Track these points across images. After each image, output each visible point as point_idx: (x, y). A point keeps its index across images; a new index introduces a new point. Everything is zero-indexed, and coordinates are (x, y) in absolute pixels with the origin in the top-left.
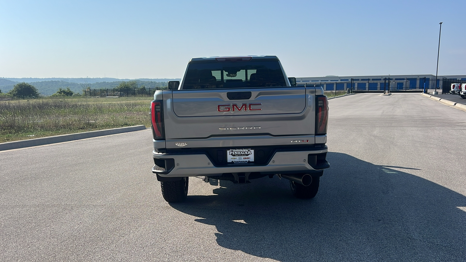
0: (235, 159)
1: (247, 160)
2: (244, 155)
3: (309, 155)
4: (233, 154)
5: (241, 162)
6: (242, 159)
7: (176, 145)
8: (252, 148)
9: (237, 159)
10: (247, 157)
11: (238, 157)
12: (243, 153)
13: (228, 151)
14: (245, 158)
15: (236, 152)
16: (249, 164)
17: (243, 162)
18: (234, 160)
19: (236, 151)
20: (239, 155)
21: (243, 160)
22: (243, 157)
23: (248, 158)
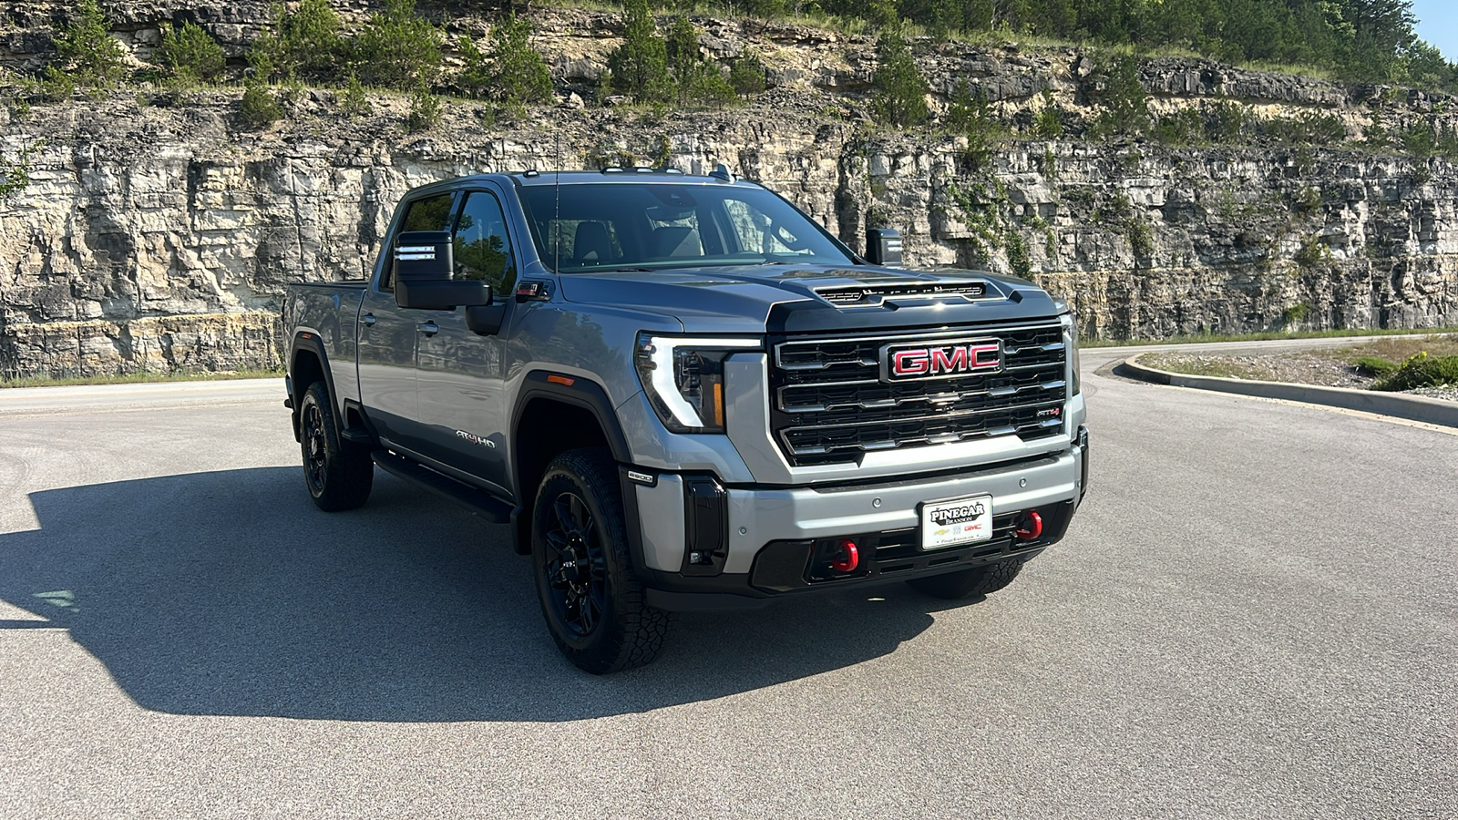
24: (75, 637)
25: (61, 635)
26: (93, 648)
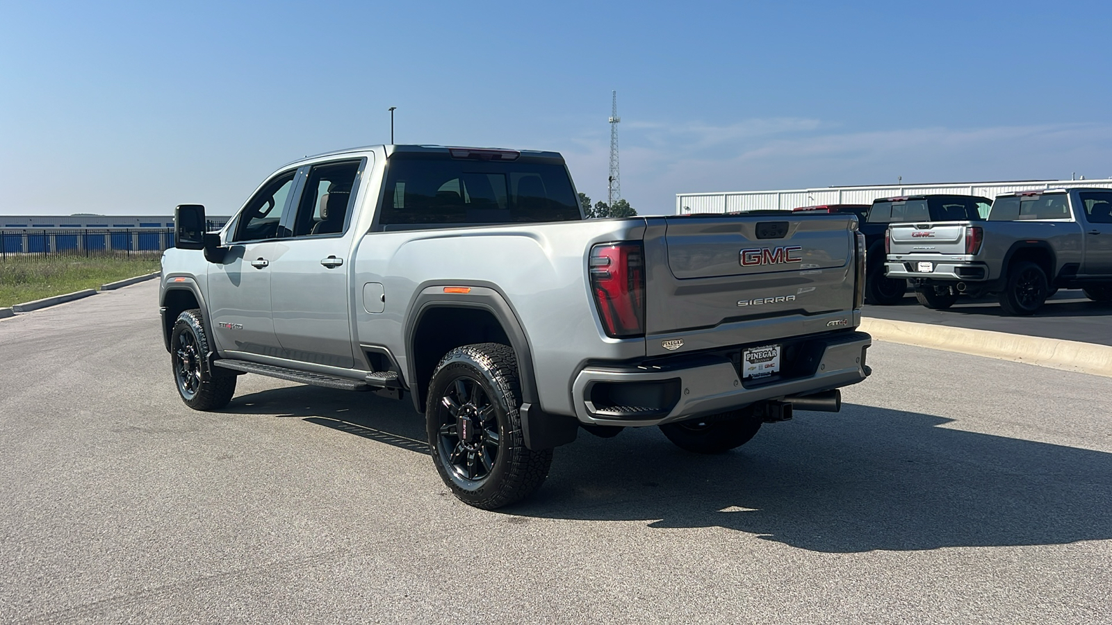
0: (753, 368)
1: (770, 370)
2: (766, 359)
4: (752, 358)
5: (762, 374)
6: (765, 367)
7: (664, 346)
8: (778, 342)
9: (757, 369)
10: (770, 363)
11: (757, 365)
12: (765, 354)
14: (768, 366)
15: (756, 354)
16: (773, 377)
17: (766, 374)
18: (752, 372)
19: (756, 351)
20: (760, 360)
21: (765, 370)
22: (764, 364)
23: (771, 365)
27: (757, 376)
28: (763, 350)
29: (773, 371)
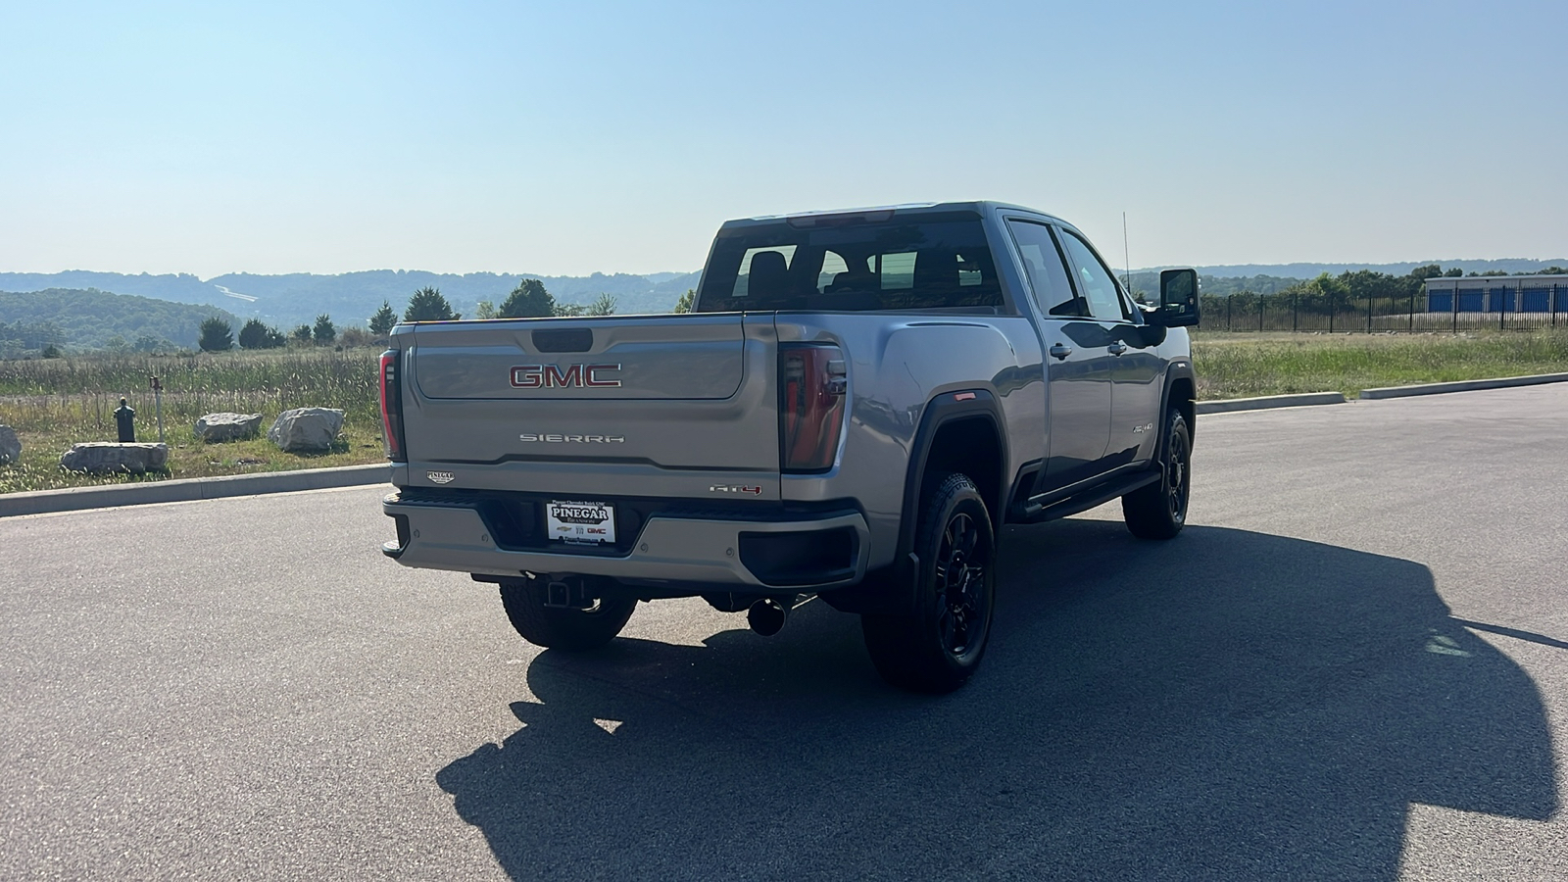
0: (566, 529)
1: (598, 537)
2: (588, 521)
3: (743, 536)
4: (562, 515)
5: (583, 541)
6: (585, 531)
7: (430, 477)
8: (608, 500)
9: (573, 531)
10: (596, 527)
11: (573, 526)
12: (585, 513)
13: (549, 506)
14: (593, 531)
15: (569, 509)
16: (601, 548)
17: (589, 541)
18: (564, 535)
19: (569, 506)
20: (576, 520)
21: (586, 536)
22: (586, 527)
23: (600, 531)
24: (1447, 610)
25: (1457, 613)
26: (1437, 600)
27: (574, 540)
28: (582, 507)
29: (602, 540)
